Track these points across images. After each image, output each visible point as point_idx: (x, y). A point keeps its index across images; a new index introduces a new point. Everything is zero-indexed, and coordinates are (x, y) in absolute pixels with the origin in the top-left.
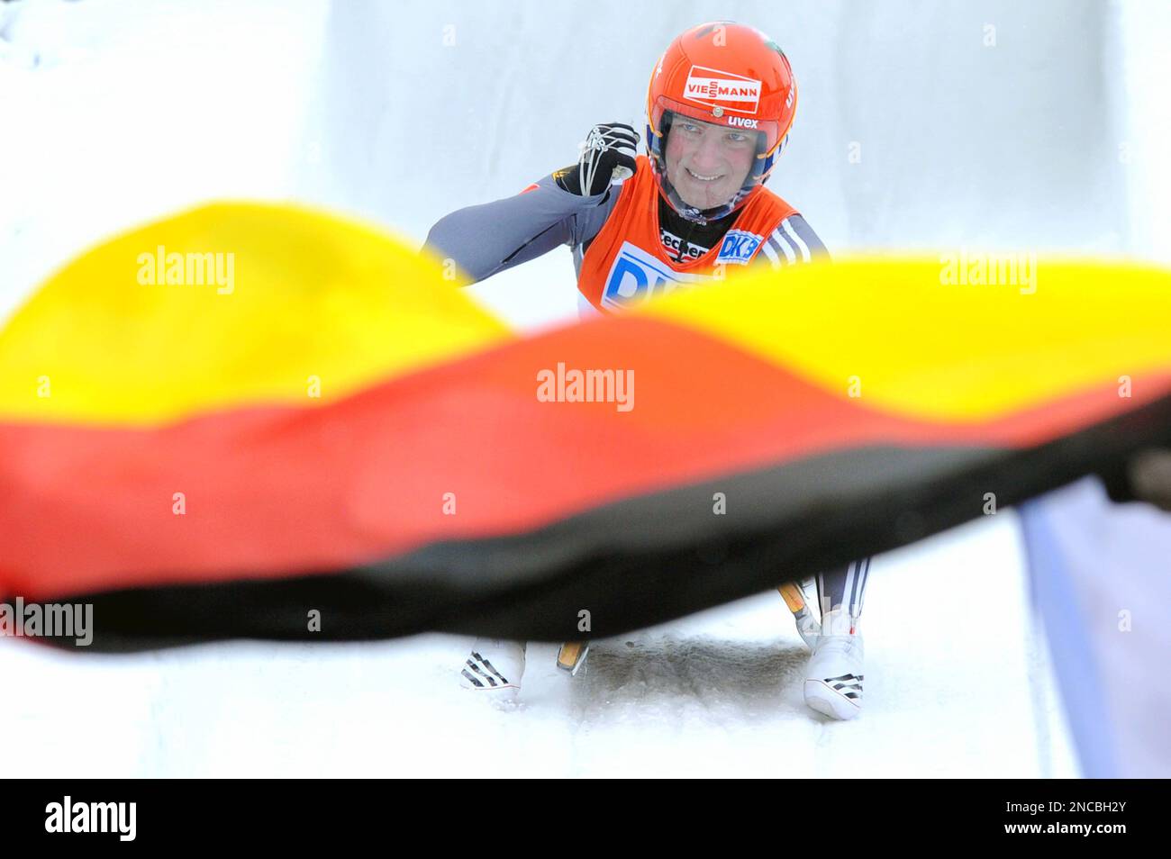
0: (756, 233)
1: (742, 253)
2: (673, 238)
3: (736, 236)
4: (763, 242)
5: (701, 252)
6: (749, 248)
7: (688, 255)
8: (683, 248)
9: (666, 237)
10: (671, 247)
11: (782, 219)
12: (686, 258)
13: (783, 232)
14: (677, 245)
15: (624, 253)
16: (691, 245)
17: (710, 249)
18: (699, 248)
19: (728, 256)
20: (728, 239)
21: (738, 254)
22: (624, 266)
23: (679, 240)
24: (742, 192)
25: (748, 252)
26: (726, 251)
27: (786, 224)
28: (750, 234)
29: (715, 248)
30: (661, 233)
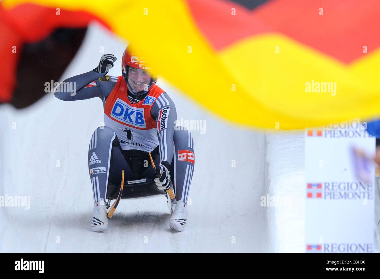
0: (154, 97)
1: (150, 102)
2: (131, 98)
3: (148, 97)
4: (156, 99)
5: (138, 102)
6: (152, 101)
7: (135, 102)
8: (133, 100)
9: (129, 97)
10: (130, 100)
11: (161, 93)
12: (134, 103)
13: (162, 97)
14: (132, 100)
15: (118, 101)
16: (135, 100)
17: (141, 101)
18: (138, 100)
19: (146, 103)
20: (146, 98)
21: (149, 102)
22: (117, 105)
23: (132, 98)
24: (149, 86)
25: (152, 102)
26: (145, 101)
27: (162, 94)
28: (152, 97)
29: (142, 101)
30: (128, 96)
